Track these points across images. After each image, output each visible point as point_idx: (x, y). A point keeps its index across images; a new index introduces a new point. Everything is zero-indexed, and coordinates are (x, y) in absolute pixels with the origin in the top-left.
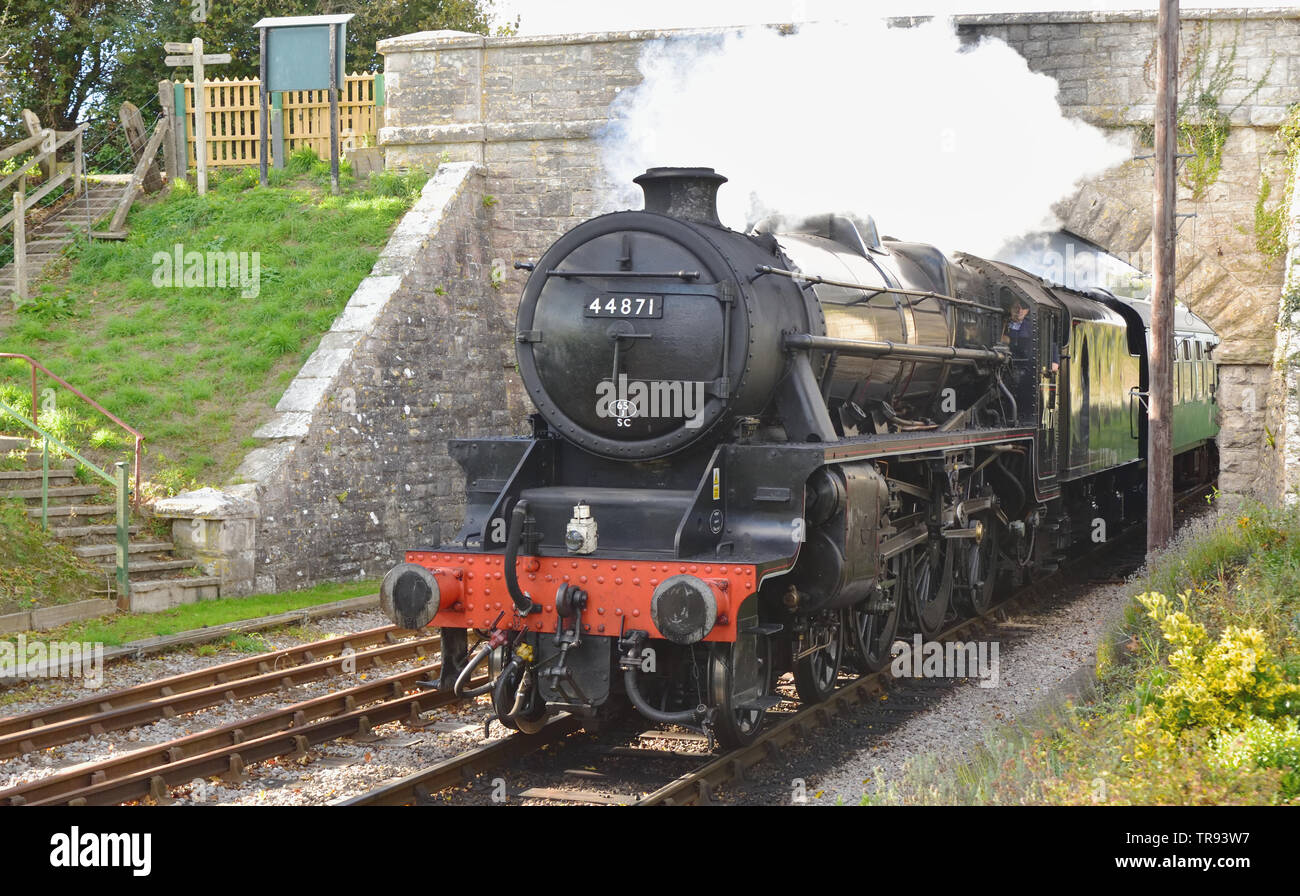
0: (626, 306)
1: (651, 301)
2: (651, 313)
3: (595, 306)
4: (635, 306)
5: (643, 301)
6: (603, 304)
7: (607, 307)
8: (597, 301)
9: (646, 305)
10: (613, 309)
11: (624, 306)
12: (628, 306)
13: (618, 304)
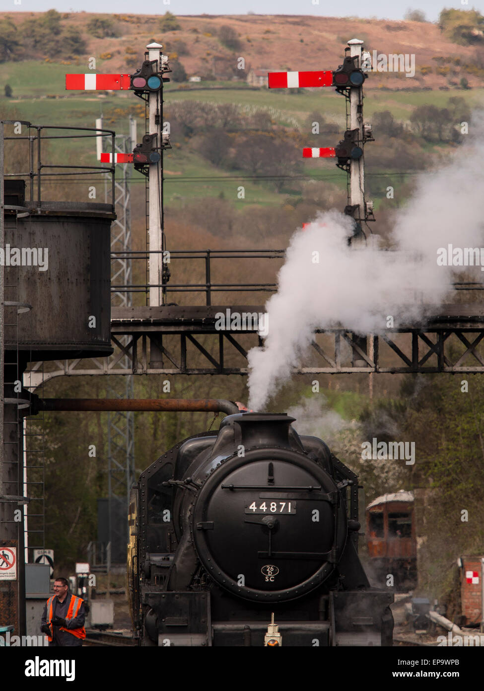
0: (273, 507)
1: (290, 504)
2: (290, 511)
3: (253, 507)
4: (279, 507)
5: (284, 504)
6: (258, 506)
7: (261, 508)
8: (254, 504)
9: (286, 507)
10: (265, 508)
11: (272, 507)
12: (275, 507)
13: (268, 506)
